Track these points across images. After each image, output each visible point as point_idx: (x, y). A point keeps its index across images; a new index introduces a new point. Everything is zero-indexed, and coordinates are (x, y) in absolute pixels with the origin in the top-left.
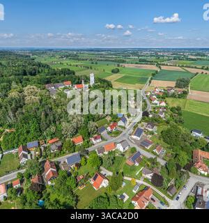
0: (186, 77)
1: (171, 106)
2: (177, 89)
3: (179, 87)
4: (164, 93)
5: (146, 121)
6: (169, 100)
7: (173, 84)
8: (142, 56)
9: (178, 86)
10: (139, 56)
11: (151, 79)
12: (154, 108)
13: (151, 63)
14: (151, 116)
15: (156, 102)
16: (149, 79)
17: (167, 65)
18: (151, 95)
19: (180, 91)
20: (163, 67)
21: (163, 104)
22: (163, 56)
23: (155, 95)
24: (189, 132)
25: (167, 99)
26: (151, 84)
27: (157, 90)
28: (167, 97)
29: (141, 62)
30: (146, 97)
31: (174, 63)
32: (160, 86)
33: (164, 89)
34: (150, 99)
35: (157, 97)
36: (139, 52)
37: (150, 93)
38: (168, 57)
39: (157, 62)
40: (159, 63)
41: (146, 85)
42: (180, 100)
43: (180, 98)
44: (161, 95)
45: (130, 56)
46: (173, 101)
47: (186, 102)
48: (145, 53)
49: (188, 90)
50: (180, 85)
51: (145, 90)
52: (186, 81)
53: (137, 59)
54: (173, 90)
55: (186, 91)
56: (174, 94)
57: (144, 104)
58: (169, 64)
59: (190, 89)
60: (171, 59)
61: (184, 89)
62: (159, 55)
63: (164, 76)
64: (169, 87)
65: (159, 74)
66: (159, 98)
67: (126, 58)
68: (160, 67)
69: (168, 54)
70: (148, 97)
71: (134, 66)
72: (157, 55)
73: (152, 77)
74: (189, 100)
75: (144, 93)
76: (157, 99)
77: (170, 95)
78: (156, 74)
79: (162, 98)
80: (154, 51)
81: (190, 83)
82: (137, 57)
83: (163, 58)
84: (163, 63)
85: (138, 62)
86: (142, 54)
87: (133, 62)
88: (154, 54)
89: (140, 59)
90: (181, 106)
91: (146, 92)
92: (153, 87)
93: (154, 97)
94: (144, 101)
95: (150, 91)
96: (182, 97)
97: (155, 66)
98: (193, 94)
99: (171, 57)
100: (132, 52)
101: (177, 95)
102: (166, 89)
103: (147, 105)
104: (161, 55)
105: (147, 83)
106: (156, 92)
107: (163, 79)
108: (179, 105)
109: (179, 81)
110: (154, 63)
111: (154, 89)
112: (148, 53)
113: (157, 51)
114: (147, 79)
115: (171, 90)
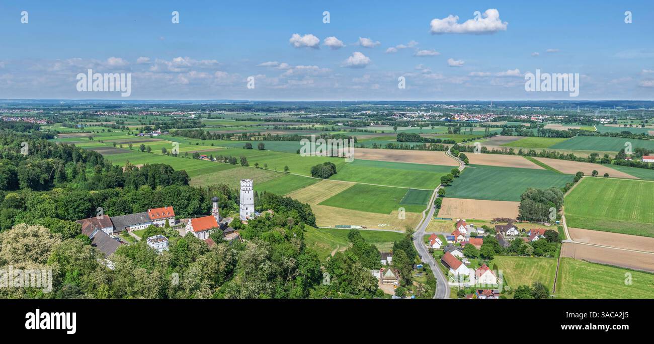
0: (547, 187)
1: (514, 284)
2: (528, 226)
3: (531, 220)
4: (487, 241)
6: (506, 262)
7: (511, 210)
8: (406, 124)
9: (527, 215)
10: (396, 125)
11: (441, 195)
12: (461, 294)
13: (436, 144)
15: (463, 270)
16: (435, 195)
18: (446, 249)
19: (535, 231)
20: (473, 158)
22: (469, 124)
23: (460, 247)
25: (497, 259)
26: (440, 211)
27: (462, 230)
28: (497, 252)
29: (404, 144)
30: (430, 256)
31: (506, 145)
32: (472, 218)
33: (484, 227)
34: (443, 262)
35: (465, 255)
36: (395, 112)
37: (440, 242)
38: (485, 126)
39: (453, 142)
40: (460, 144)
41: (427, 213)
42: (540, 263)
43: (539, 255)
44: (478, 247)
45: (368, 125)
46: (518, 266)
47: (560, 268)
48: (413, 115)
49: (561, 229)
50: (532, 212)
51: (425, 233)
52: (550, 200)
53: (390, 133)
54: (513, 229)
55: (555, 233)
56: (518, 242)
57: (426, 280)
58: (489, 148)
59: (565, 226)
60: (496, 134)
61: (549, 225)
62: (457, 122)
63: (478, 185)
64: (498, 220)
65: (464, 178)
66: (473, 257)
67: (355, 131)
68: (463, 158)
69: (484, 119)
70: (438, 254)
71: (382, 156)
72: (450, 121)
73: (443, 188)
74: (569, 263)
75: (422, 243)
76: (466, 260)
77: (507, 246)
78: (454, 179)
79: (482, 256)
80: (440, 110)
81: (563, 207)
82: (391, 129)
83: (471, 130)
84: (470, 146)
85: (394, 141)
86: (405, 119)
87: (378, 143)
88: (441, 120)
89: (399, 133)
90: (546, 284)
91: (428, 239)
92: (448, 222)
93: (456, 253)
94: (424, 270)
95: (441, 233)
96: (546, 251)
97: (450, 153)
98: (577, 241)
99: (494, 126)
100: (375, 113)
101: (527, 245)
102: (492, 226)
103: (436, 282)
104: (464, 123)
105: (428, 208)
106: (460, 237)
107: (477, 194)
108: (541, 278)
109: (528, 201)
110: (446, 145)
111: (454, 229)
112: (423, 115)
113: (450, 110)
114: (427, 195)
115: (506, 228)
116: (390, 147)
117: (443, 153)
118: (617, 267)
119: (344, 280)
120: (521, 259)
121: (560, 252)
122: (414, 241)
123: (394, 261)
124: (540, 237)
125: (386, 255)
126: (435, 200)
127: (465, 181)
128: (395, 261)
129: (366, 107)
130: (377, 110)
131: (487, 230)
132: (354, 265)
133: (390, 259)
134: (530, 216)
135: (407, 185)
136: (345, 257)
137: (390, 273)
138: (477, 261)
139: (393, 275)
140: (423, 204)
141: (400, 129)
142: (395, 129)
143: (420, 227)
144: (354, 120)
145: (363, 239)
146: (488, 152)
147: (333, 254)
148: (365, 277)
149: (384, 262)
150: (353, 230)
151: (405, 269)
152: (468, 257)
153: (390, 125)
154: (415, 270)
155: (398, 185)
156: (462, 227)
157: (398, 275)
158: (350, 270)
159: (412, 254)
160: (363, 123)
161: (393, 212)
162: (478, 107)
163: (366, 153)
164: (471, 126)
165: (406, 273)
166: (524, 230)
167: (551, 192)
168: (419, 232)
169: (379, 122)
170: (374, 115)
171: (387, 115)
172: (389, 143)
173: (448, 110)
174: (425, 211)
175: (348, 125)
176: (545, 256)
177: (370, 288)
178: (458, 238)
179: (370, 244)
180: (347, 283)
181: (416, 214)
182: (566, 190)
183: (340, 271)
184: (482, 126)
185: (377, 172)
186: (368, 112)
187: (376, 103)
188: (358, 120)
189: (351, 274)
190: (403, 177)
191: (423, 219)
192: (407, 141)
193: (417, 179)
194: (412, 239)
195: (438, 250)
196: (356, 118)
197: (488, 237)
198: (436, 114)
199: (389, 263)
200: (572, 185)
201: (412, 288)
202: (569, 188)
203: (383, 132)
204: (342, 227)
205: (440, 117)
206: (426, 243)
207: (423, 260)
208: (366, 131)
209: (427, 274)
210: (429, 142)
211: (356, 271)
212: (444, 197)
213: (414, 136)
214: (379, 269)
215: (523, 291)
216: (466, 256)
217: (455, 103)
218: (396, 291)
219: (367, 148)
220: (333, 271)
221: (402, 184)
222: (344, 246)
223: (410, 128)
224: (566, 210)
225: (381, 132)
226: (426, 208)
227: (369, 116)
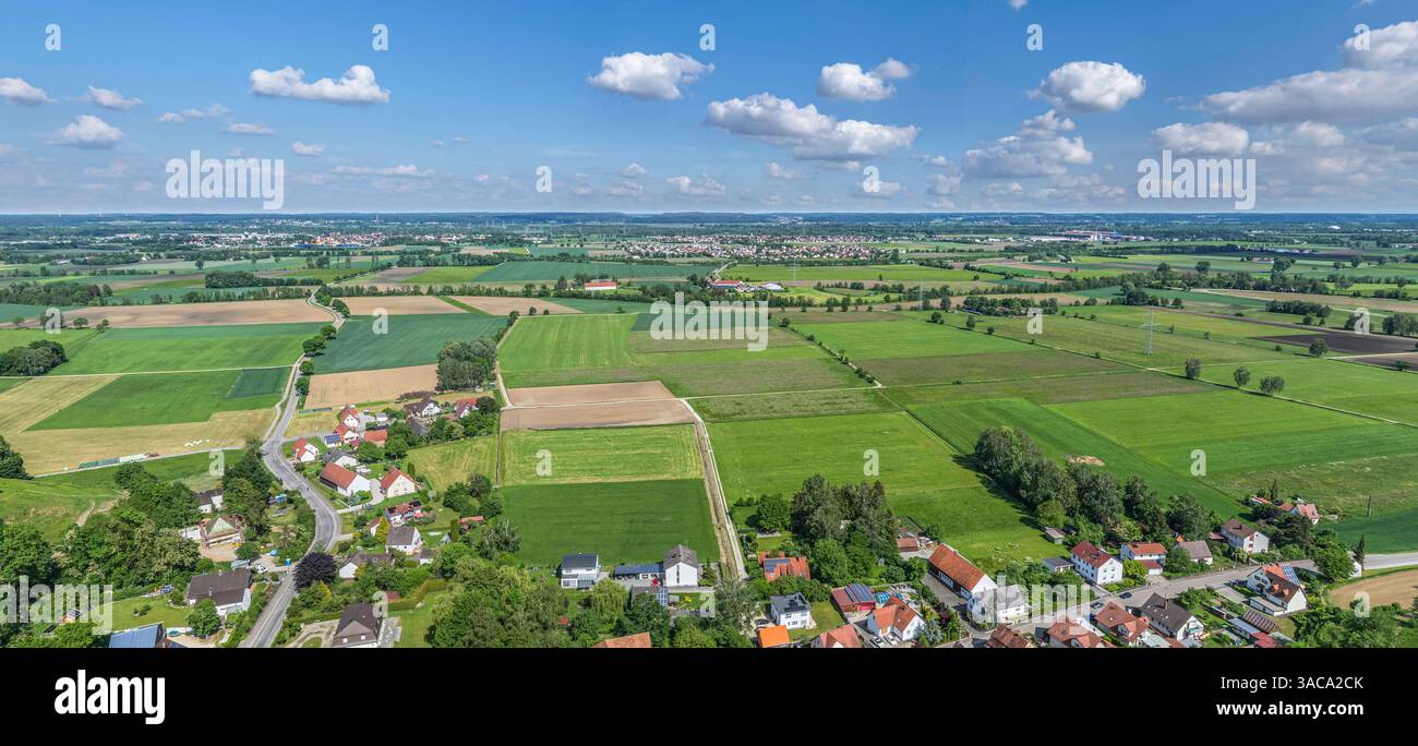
0: (472, 336)
1: (441, 485)
2: (452, 397)
3: (456, 388)
4: (394, 431)
5: (330, 611)
6: (426, 458)
7: (424, 378)
8: (222, 256)
9: (450, 381)
10: (200, 258)
11: (307, 371)
12: (361, 522)
13: (287, 288)
14: (348, 571)
15: (359, 484)
16: (295, 373)
17: (374, 293)
18: (326, 458)
19: (463, 402)
20: (356, 306)
21: (403, 486)
22: (343, 252)
23: (350, 450)
24: (547, 576)
25: (413, 455)
26: (309, 398)
27: (350, 422)
28: (412, 444)
29: (221, 291)
30: (298, 477)
31: (406, 281)
32: (365, 401)
33: (387, 411)
34: (323, 480)
35: (360, 460)
36: (195, 235)
37: (315, 449)
38: (370, 254)
39: (318, 283)
40: (332, 285)
41: (283, 406)
42: (474, 447)
43: (472, 435)
44: (381, 444)
45: (136, 260)
46: (445, 458)
47: (501, 446)
48: (235, 239)
49: (497, 393)
50: (456, 376)
51: (283, 440)
52: (479, 355)
53: (190, 273)
54: (431, 405)
55: (490, 399)
56: (441, 423)
57: (296, 517)
58: (382, 288)
59: (503, 388)
60: (390, 265)
61: (481, 390)
62: (321, 249)
63: (371, 347)
64: (408, 396)
65: (344, 340)
66: (375, 460)
67: (104, 273)
68: (340, 307)
69: (368, 243)
70: (311, 471)
71: (175, 317)
72: (309, 247)
73: (309, 359)
74: (513, 437)
75: (280, 457)
76: (363, 469)
77: (425, 432)
78: (327, 343)
79: (388, 456)
80: (289, 229)
81: (497, 362)
82: (192, 265)
83: (348, 261)
84: (350, 286)
85: (200, 288)
86: (219, 246)
87: (163, 293)
88: (293, 246)
89: (209, 272)
90: (486, 473)
91: (291, 449)
92: (324, 413)
93: (345, 461)
94: (290, 501)
95: (313, 435)
96: (480, 428)
97: (314, 301)
98: (520, 405)
99: (385, 253)
100: (149, 237)
101: (454, 424)
102: (399, 407)
103: (314, 517)
104: (333, 249)
105: (285, 398)
106: (349, 434)
107: (370, 362)
108: (478, 467)
109: (449, 361)
110: (305, 288)
111: (337, 423)
112: (255, 238)
113: (307, 229)
114: (279, 376)
115: (421, 407)
116: (191, 298)
117: (303, 301)
118: (568, 429)
119: (118, 565)
120: (447, 448)
121: (499, 426)
122: (265, 459)
123: (227, 501)
124: (470, 409)
125: (210, 494)
126: (296, 381)
127: (346, 343)
128: (230, 501)
129: (125, 227)
130: (153, 230)
131: (391, 414)
132: (138, 531)
133: (218, 500)
134: (454, 383)
135: (237, 363)
136: (113, 521)
137: (221, 525)
138: (380, 465)
139: (228, 526)
140: (273, 392)
141: (209, 265)
142: (200, 265)
143: (273, 432)
144: (99, 252)
145: (153, 477)
146: (381, 294)
147: (81, 522)
148: (166, 546)
149: (206, 509)
150: (126, 465)
151: (251, 510)
152: (366, 462)
153: (187, 259)
154: (272, 506)
155: (220, 366)
156: (350, 417)
157: (238, 523)
158: (128, 542)
159: (263, 482)
160: (123, 257)
161: (213, 416)
162: (356, 223)
163: (139, 315)
164: (347, 254)
165: (253, 515)
166: (447, 404)
167: (478, 343)
168: (272, 442)
169: (162, 254)
170: (147, 242)
171: (178, 241)
172: (189, 292)
173: (302, 229)
174: (279, 403)
175: (85, 263)
176: (480, 435)
177: (182, 561)
178: (346, 436)
179: (171, 483)
180: (125, 567)
181: (261, 412)
182: (498, 339)
183: (105, 549)
184: (366, 254)
185: (170, 348)
186: (132, 236)
187: (150, 218)
188: (109, 253)
189: (133, 548)
190: (228, 350)
191: (277, 418)
192: (228, 286)
193: (256, 351)
194: (259, 455)
195: (312, 463)
196: (103, 248)
197: (395, 424)
198: (281, 235)
199: (218, 506)
200: (506, 330)
201: (271, 537)
202: (502, 336)
203: (172, 273)
204: (97, 464)
205: (289, 241)
206: (288, 456)
207: (285, 486)
208: (132, 273)
209: (296, 508)
210: (273, 285)
211: (143, 540)
212: (312, 374)
213: (242, 275)
214: (198, 524)
215: (456, 491)
216: (362, 461)
217: (314, 218)
218: (238, 552)
219: (138, 304)
220: (87, 555)
221: (228, 363)
222: (107, 499)
223: (230, 262)
224: (502, 366)
225: (168, 273)
226: (281, 398)
227: (135, 243)
